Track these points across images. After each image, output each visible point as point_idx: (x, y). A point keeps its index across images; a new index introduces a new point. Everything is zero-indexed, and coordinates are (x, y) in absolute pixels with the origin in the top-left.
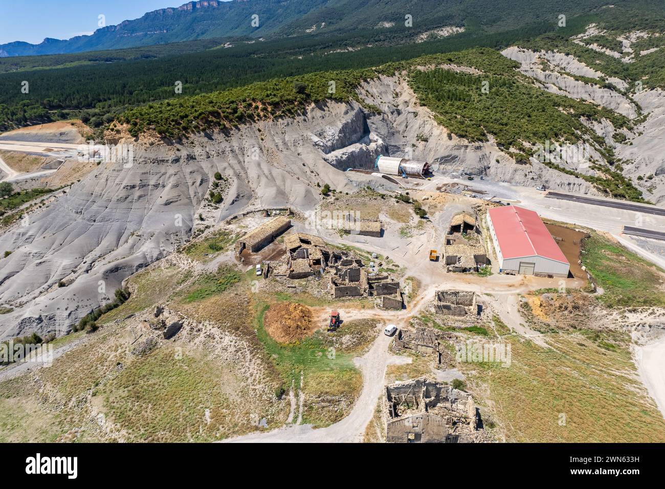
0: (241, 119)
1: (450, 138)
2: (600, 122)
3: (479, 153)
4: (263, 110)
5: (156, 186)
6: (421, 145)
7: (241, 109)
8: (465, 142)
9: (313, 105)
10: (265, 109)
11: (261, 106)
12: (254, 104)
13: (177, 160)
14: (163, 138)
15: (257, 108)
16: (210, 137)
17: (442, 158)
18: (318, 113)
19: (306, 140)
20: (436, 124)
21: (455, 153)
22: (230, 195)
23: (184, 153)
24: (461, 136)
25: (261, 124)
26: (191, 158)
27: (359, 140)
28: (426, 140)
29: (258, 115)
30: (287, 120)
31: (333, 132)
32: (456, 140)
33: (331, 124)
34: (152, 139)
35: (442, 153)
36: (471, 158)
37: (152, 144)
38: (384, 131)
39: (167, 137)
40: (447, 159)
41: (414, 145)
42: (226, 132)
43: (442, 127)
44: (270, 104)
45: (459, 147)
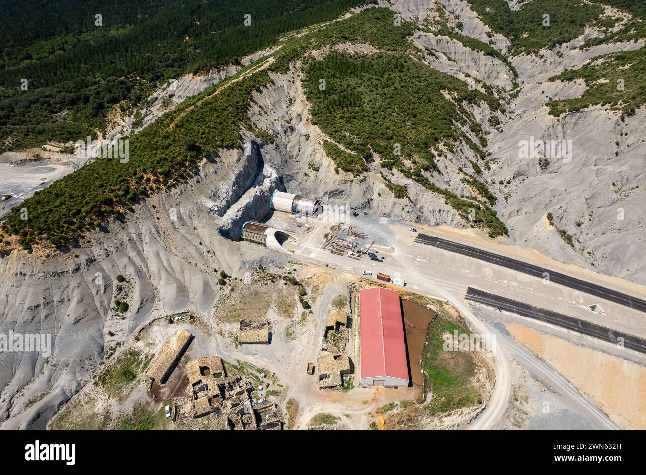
0: (135, 199)
1: (338, 173)
2: (479, 106)
3: (364, 186)
4: (154, 182)
5: (61, 301)
6: (312, 173)
7: (133, 185)
8: (351, 176)
9: (205, 160)
10: (157, 181)
11: (152, 178)
12: (145, 176)
13: (77, 269)
14: (58, 248)
15: (148, 180)
16: (105, 230)
17: (331, 193)
18: (211, 168)
19: (200, 209)
20: (325, 154)
21: (342, 187)
22: (134, 301)
23: (83, 259)
24: (347, 171)
25: (154, 199)
26: (91, 261)
27: (253, 185)
28: (317, 170)
29: (151, 189)
30: (181, 187)
31: (226, 188)
32: (343, 174)
33: (224, 178)
34: (47, 251)
35: (331, 187)
36: (356, 191)
37: (48, 256)
38: (278, 160)
39: (63, 246)
40: (336, 194)
41: (306, 175)
42: (121, 218)
43: (330, 159)
44: (161, 174)
45: (345, 182)
